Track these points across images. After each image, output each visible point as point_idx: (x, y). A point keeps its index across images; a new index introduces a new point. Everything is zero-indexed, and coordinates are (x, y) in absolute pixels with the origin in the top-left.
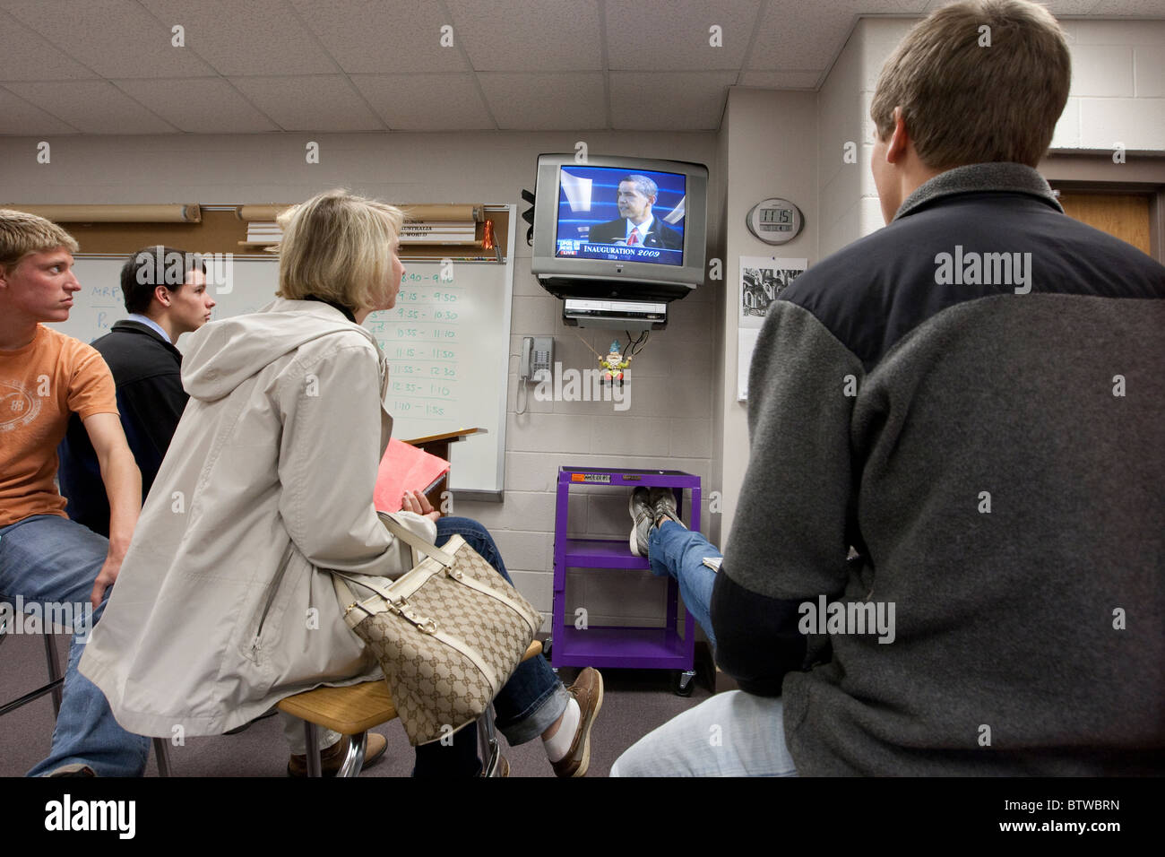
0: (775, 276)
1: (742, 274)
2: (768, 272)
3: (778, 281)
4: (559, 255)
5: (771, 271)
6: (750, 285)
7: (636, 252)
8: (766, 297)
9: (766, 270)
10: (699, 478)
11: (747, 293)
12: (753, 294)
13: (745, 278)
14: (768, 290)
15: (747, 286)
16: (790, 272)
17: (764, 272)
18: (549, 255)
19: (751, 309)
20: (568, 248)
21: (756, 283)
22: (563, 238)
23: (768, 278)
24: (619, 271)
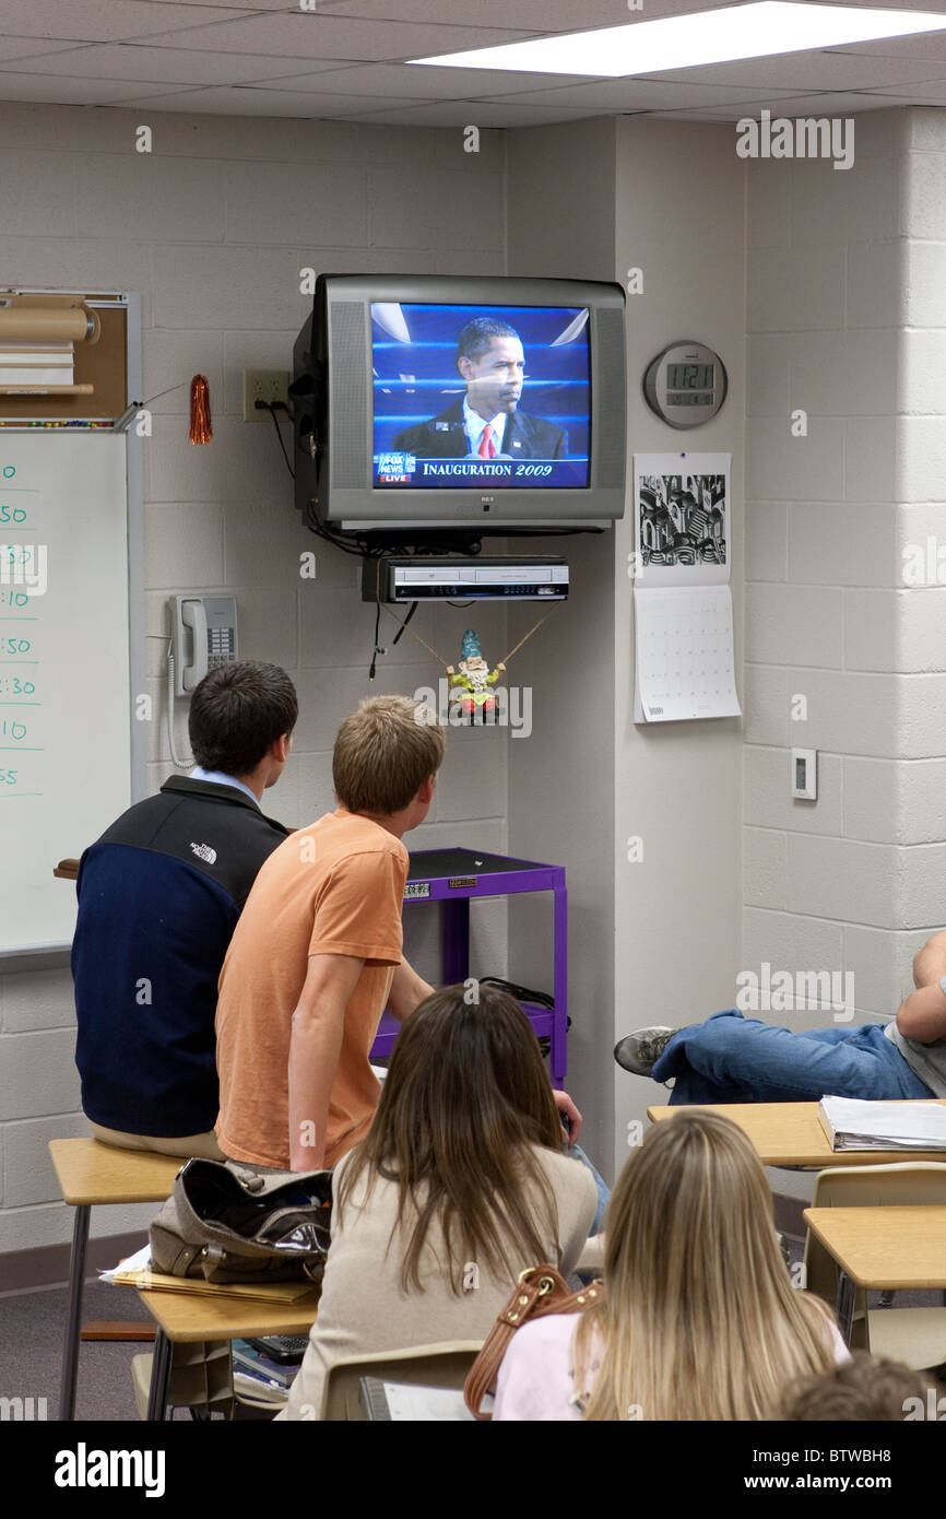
0: (685, 488)
1: (639, 487)
2: (674, 481)
3: (689, 497)
4: (379, 483)
5: (679, 478)
6: (649, 507)
7: (514, 470)
8: (673, 528)
9: (671, 477)
10: (563, 870)
11: (645, 522)
12: (655, 524)
13: (644, 495)
14: (676, 516)
15: (645, 509)
16: (705, 478)
17: (667, 480)
18: (362, 485)
19: (652, 552)
20: (394, 469)
21: (658, 504)
22: (385, 451)
23: (675, 493)
24: (487, 508)
